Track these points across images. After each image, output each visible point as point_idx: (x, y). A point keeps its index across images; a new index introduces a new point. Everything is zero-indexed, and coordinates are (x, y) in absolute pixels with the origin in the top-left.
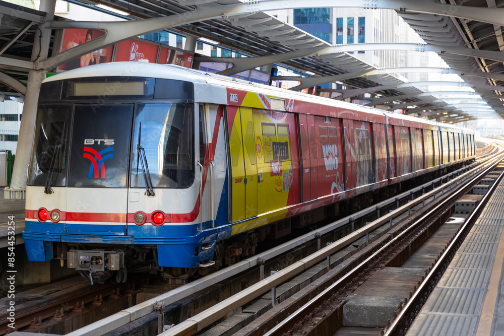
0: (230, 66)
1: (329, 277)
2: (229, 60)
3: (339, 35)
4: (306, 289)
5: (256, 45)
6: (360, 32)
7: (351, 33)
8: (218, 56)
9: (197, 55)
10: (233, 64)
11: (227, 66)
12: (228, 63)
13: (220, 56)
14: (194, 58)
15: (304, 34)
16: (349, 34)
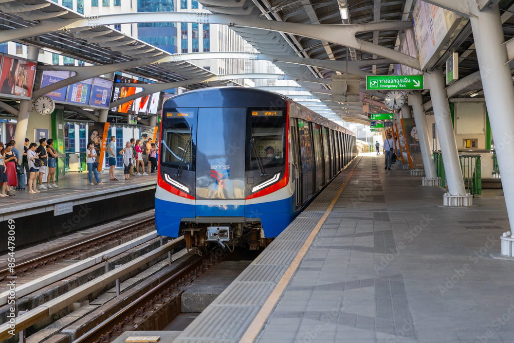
0: (73, 74)
1: (169, 270)
2: (72, 68)
3: (183, 38)
4: (148, 281)
5: (98, 53)
6: (205, 35)
7: (196, 36)
8: (60, 65)
9: (40, 64)
10: (76, 73)
11: (70, 74)
12: (71, 71)
13: (63, 65)
14: (37, 67)
15: (144, 44)
16: (193, 37)
